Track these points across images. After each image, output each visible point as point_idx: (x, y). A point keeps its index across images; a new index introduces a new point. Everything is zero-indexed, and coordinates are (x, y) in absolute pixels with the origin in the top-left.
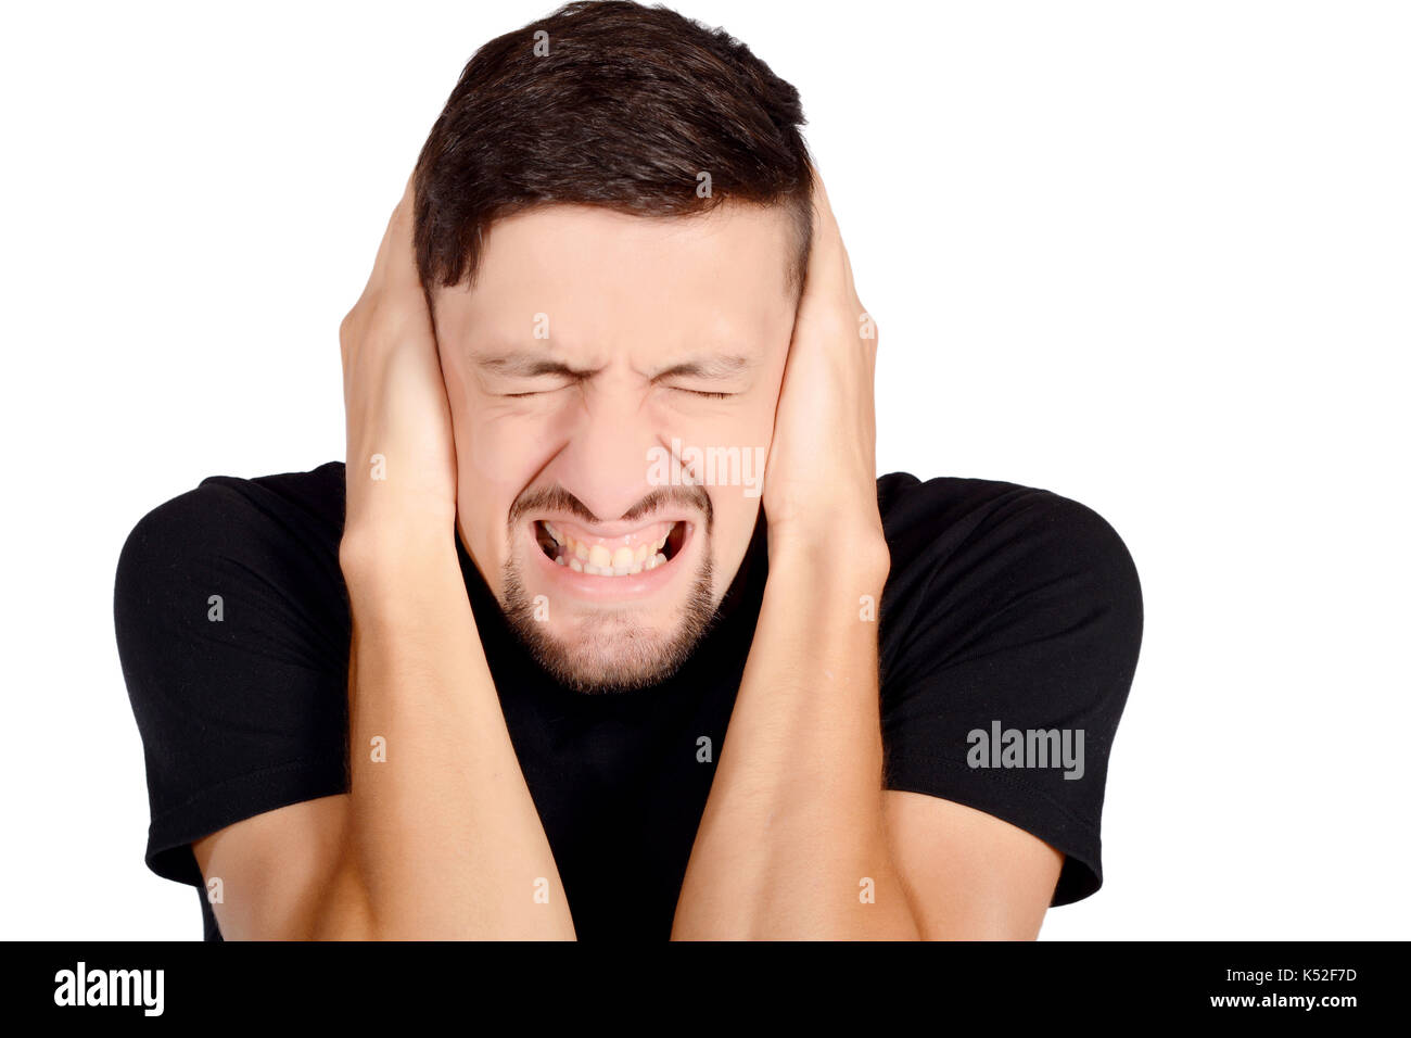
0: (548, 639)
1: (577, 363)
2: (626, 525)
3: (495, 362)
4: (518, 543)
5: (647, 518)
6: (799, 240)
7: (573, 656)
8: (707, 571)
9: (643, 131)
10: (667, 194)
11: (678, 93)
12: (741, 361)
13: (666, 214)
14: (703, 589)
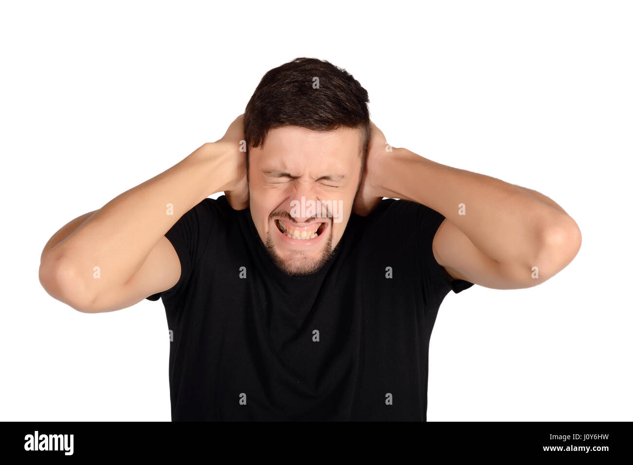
0: (279, 258)
1: (293, 174)
2: (306, 224)
3: (268, 172)
4: (271, 226)
5: (312, 222)
6: (364, 139)
7: (287, 264)
8: (330, 239)
9: (317, 104)
10: (323, 124)
11: (328, 92)
12: (343, 177)
13: (322, 130)
14: (329, 244)
